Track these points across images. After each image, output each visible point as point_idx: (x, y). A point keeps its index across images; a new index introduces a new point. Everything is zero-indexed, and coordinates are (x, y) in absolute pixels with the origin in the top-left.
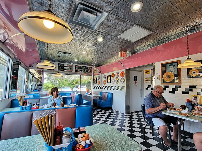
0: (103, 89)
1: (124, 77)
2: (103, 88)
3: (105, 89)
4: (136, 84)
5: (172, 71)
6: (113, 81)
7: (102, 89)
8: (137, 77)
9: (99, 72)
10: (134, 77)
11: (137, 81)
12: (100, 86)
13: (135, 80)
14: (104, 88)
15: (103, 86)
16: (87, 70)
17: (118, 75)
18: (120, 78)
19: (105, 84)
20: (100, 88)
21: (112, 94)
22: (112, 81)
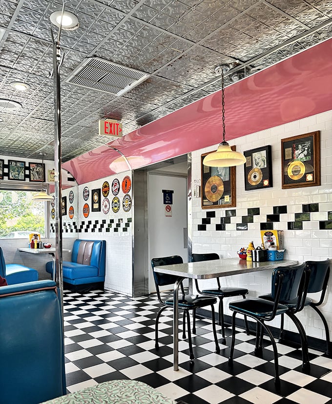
0: (83, 230)
1: (130, 193)
2: (82, 227)
3: (86, 231)
4: (169, 214)
5: (221, 175)
6: (106, 206)
7: (80, 231)
8: (172, 192)
9: (69, 179)
10: (164, 191)
11: (171, 203)
12: (74, 223)
13: (165, 200)
14: (85, 227)
15: (83, 223)
16: (27, 172)
17: (116, 187)
18: (121, 195)
19: (86, 216)
20: (74, 230)
21: (103, 244)
22: (102, 207)
